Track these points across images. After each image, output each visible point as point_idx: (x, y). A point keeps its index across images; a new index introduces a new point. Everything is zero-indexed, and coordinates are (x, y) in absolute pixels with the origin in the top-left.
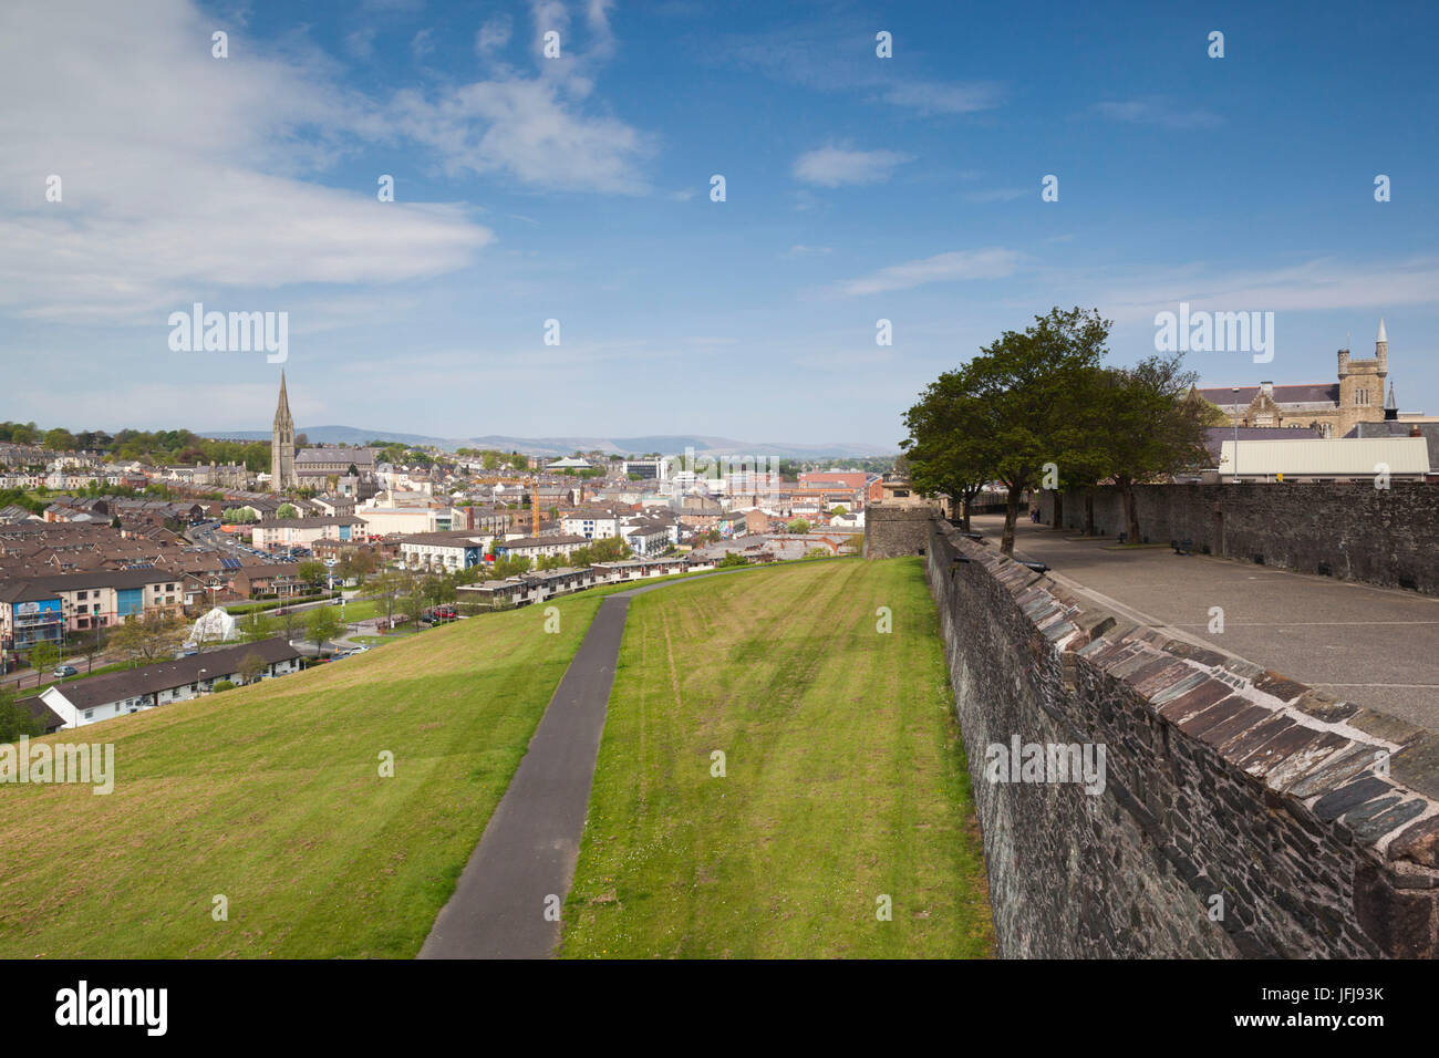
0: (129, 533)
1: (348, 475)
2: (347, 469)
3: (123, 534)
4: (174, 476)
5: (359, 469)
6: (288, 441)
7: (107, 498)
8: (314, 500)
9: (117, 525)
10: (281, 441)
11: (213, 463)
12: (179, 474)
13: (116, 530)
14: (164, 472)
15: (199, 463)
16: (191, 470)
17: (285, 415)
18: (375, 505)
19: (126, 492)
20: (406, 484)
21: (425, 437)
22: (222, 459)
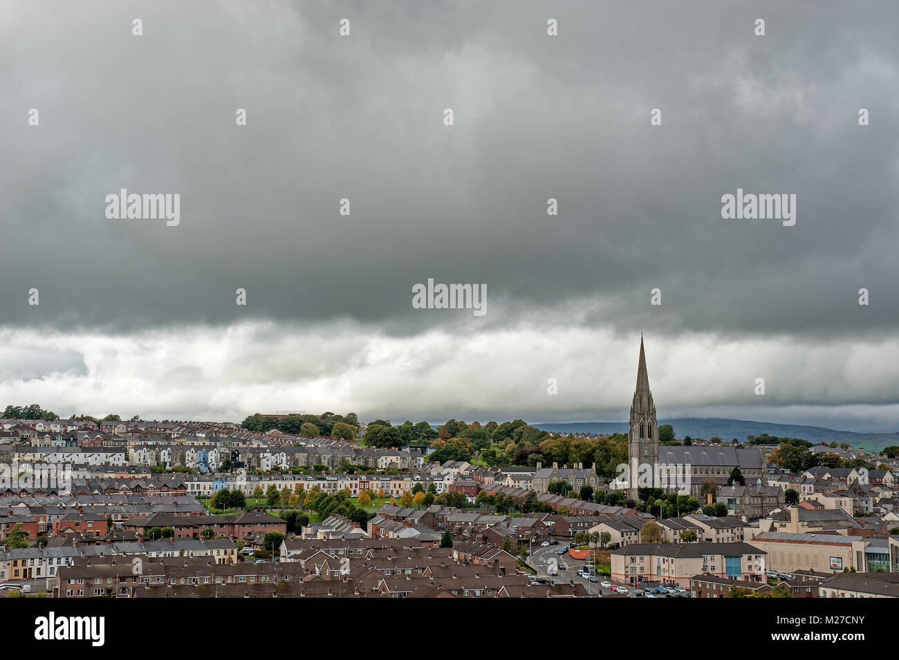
0: (462, 554)
1: (730, 485)
2: (728, 476)
3: (455, 555)
4: (509, 481)
5: (745, 476)
6: (650, 436)
7: (435, 508)
8: (687, 518)
9: (447, 543)
10: (642, 435)
11: (555, 465)
12: (514, 478)
13: (446, 550)
14: (498, 477)
15: (539, 465)
16: (529, 474)
17: (645, 400)
18: (773, 529)
19: (455, 500)
20: (813, 497)
21: (828, 431)
22: (564, 459)
